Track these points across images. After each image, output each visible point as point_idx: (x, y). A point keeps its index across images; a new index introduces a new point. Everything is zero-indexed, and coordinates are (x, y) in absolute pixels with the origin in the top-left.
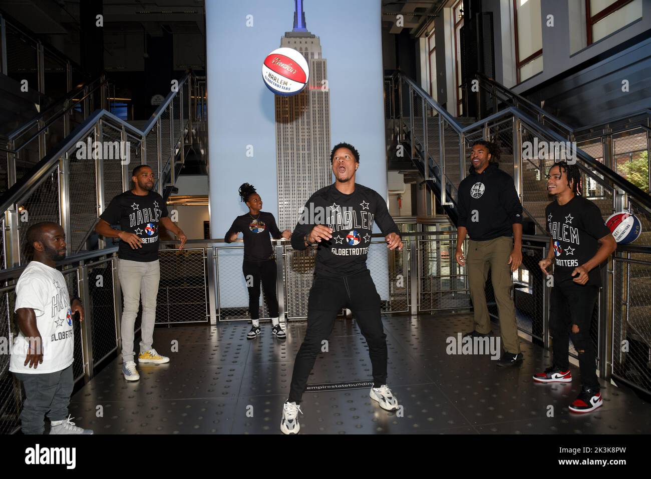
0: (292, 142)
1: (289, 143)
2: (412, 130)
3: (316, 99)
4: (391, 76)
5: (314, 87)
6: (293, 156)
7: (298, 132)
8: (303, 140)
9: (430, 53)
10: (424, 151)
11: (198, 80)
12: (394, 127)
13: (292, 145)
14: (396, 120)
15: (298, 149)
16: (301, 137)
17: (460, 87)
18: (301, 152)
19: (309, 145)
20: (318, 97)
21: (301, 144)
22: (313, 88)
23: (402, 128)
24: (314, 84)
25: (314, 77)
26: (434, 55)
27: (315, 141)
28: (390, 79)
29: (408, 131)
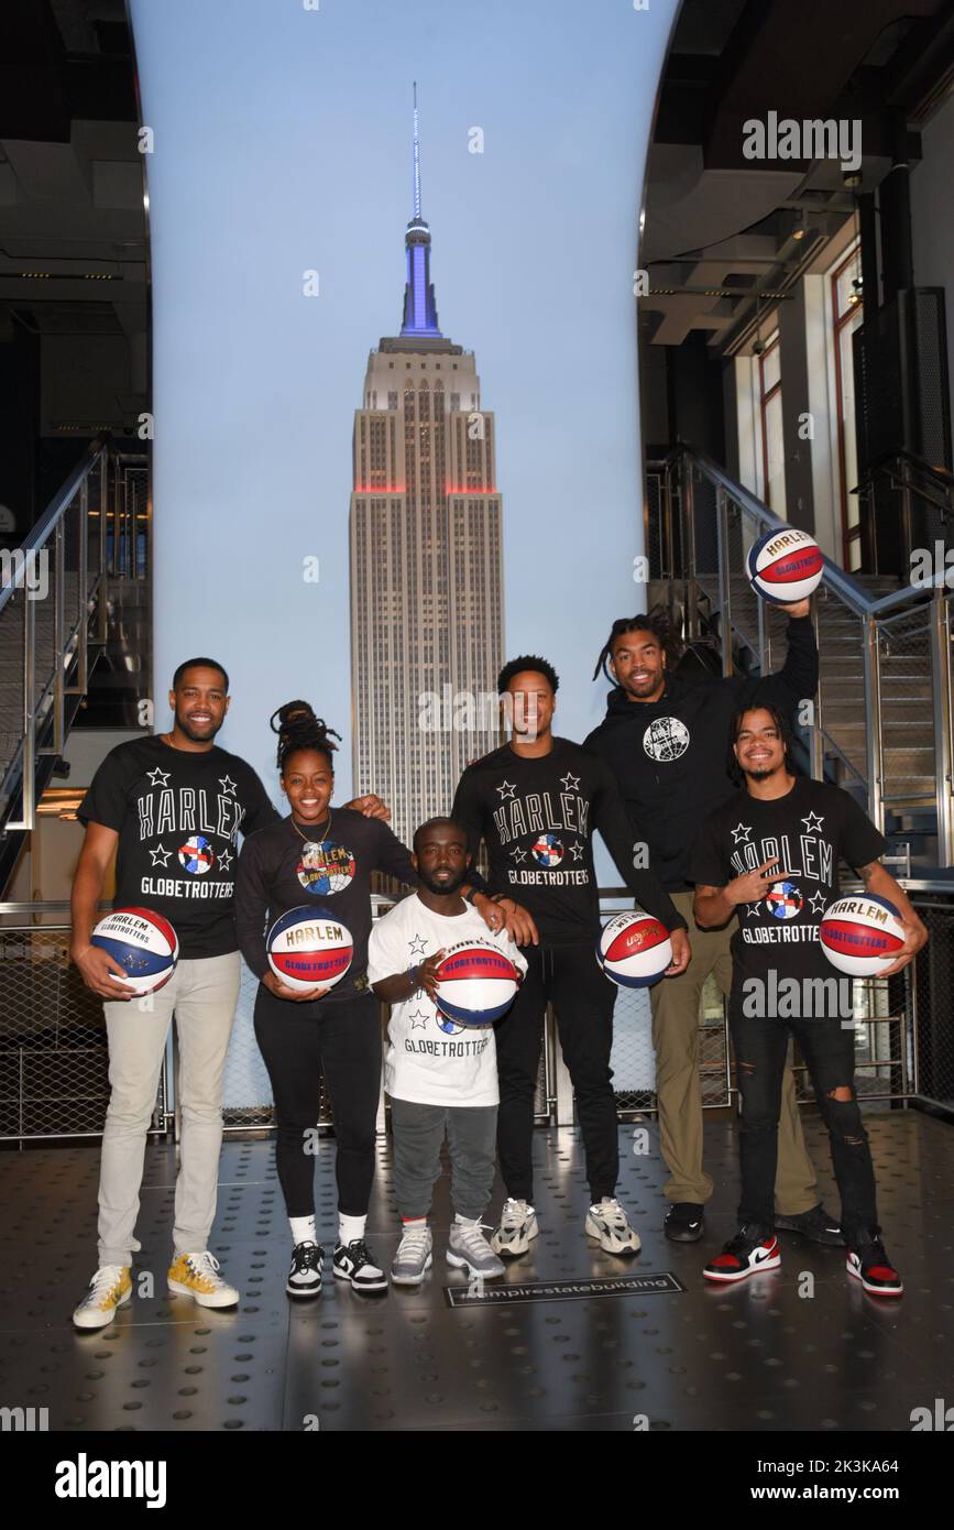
0: (398, 636)
1: (390, 640)
2: (726, 608)
3: (466, 521)
4: (662, 462)
5: (460, 487)
6: (399, 677)
7: (413, 611)
8: (428, 635)
9: (765, 399)
10: (759, 667)
11: (124, 465)
12: (671, 603)
13: (398, 646)
14: (678, 583)
15: (414, 659)
16: (421, 626)
17: (854, 492)
18: (422, 666)
19: (444, 647)
20: (470, 517)
21: (421, 643)
22: (455, 490)
23: (695, 602)
24: (460, 479)
25: (459, 461)
26: (776, 406)
27: (462, 636)
28: (661, 471)
29: (713, 611)
